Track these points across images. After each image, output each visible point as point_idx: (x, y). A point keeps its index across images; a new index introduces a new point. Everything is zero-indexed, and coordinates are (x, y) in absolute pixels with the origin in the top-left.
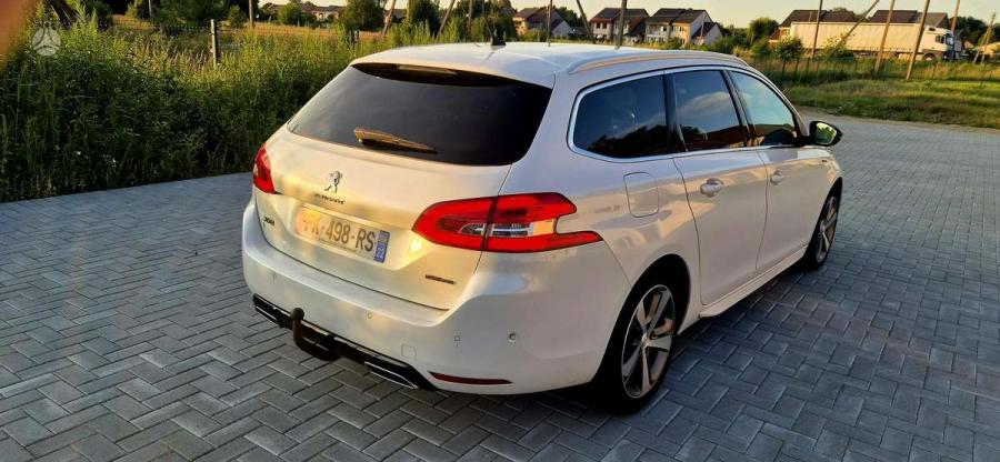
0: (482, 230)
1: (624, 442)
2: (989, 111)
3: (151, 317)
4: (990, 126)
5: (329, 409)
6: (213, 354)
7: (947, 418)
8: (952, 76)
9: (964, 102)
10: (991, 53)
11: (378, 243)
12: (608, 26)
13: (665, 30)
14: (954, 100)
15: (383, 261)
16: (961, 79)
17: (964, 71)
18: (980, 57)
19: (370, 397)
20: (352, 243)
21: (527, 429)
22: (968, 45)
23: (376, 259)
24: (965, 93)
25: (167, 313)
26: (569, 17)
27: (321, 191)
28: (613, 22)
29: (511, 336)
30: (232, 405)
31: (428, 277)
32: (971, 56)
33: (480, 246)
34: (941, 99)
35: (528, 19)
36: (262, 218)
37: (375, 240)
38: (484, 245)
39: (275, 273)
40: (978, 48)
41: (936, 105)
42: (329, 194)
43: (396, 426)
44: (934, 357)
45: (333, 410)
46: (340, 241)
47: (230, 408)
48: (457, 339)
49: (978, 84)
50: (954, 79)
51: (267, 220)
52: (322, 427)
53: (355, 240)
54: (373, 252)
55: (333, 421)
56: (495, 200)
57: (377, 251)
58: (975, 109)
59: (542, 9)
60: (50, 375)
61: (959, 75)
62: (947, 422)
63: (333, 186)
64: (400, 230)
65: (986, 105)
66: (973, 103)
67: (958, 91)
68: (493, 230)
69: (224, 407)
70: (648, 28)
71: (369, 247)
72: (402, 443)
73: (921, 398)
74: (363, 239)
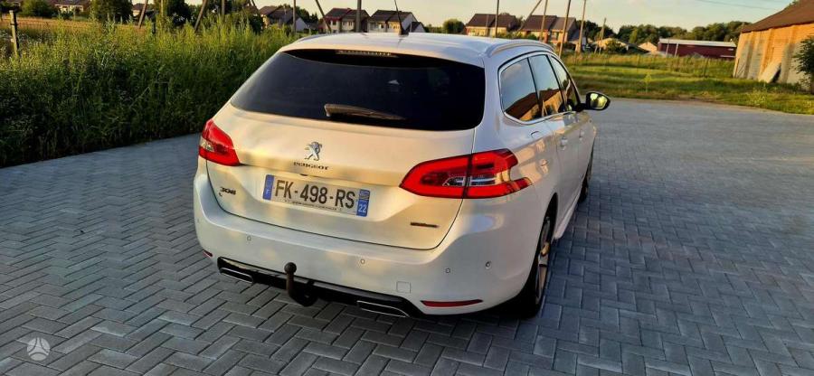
0: (463, 182)
1: (540, 337)
2: (620, 86)
3: (79, 294)
4: (623, 97)
5: (303, 348)
6: (165, 318)
7: (718, 290)
8: (585, 62)
9: (600, 80)
10: (605, 47)
11: (359, 200)
12: (337, 23)
13: (382, 27)
14: (594, 79)
15: (365, 215)
16: (591, 65)
17: (592, 59)
18: (598, 49)
19: (332, 334)
20: (331, 203)
21: (468, 339)
22: (590, 40)
23: (359, 214)
24: (600, 74)
25: (93, 287)
26: (302, 14)
27: (301, 159)
28: (340, 20)
29: (488, 263)
30: (215, 359)
31: (413, 224)
32: (592, 48)
33: (460, 195)
34: (587, 79)
35: (269, 16)
36: (217, 190)
37: (356, 198)
38: (465, 194)
39: (249, 236)
40: (596, 43)
41: (585, 83)
42: (311, 161)
43: (368, 352)
44: (687, 252)
45: (307, 348)
46: (317, 202)
47: (213, 361)
48: (448, 271)
49: (603, 68)
50: (586, 65)
51: (224, 190)
52: (308, 364)
53: (334, 200)
54: (355, 208)
55: (313, 359)
56: (470, 157)
57: (359, 207)
58: (612, 85)
59: (280, 7)
60: (9, 359)
61: (589, 62)
62: (720, 293)
63: (315, 154)
64: (383, 187)
65: (615, 82)
66: (607, 81)
67: (594, 73)
68: (471, 181)
69: (209, 362)
70: (369, 25)
71: (350, 203)
72: (383, 366)
73: (697, 280)
74: (341, 199)
